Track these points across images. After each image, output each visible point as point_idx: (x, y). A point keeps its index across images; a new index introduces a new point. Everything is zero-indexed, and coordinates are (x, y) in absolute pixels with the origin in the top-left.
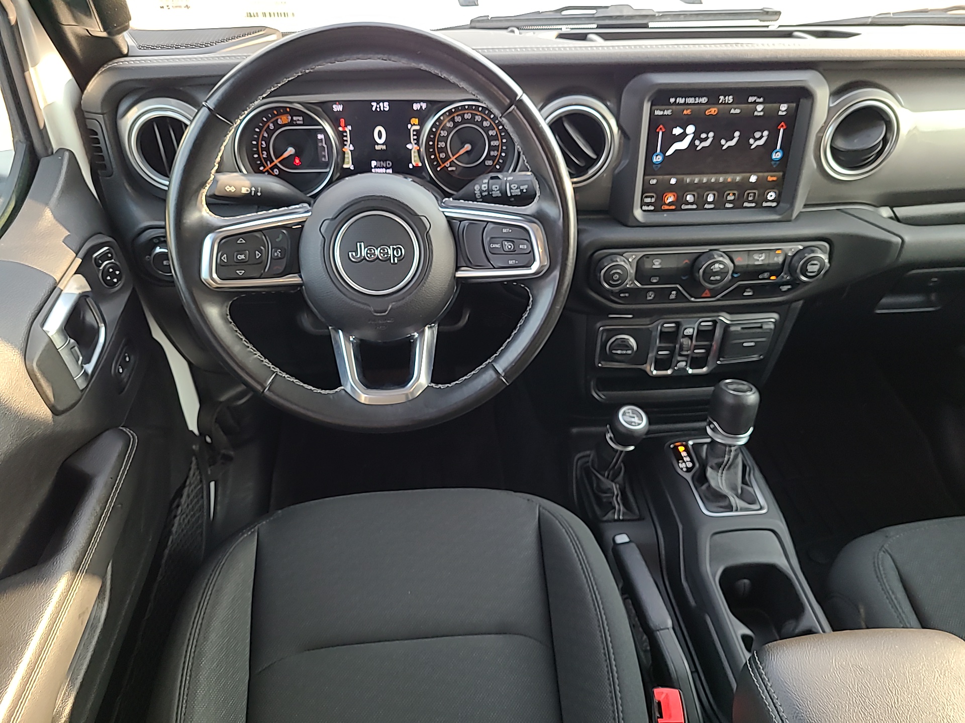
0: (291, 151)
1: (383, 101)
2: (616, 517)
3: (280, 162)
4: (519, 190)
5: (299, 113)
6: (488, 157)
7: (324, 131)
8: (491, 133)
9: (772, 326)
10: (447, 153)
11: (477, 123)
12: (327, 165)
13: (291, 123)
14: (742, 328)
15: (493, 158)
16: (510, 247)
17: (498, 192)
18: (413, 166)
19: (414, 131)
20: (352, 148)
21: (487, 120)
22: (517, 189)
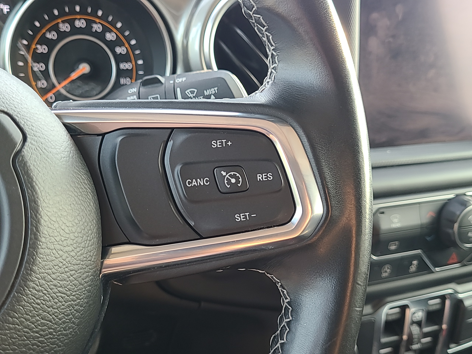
8: (119, 50)
11: (96, 35)
16: (233, 181)
21: (110, 31)
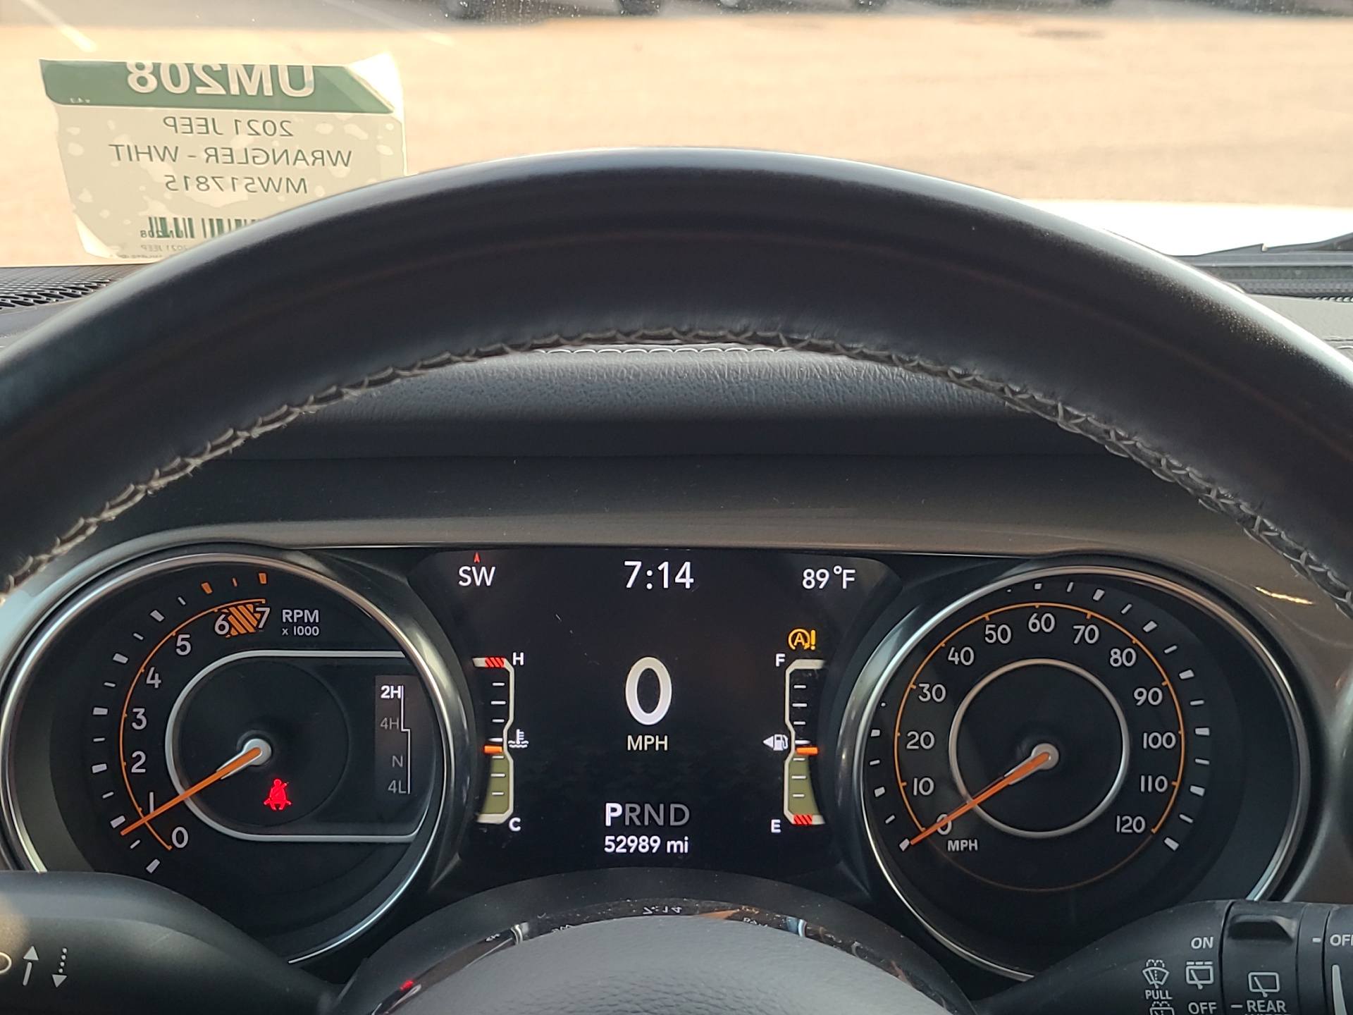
0: (255, 750)
1: (676, 556)
3: (201, 797)
5: (305, 592)
6: (1129, 800)
7: (409, 671)
8: (1142, 696)
10: (945, 781)
11: (1083, 655)
12: (403, 812)
13: (271, 635)
15: (1149, 805)
18: (785, 823)
19: (797, 675)
20: (520, 741)
21: (1123, 644)
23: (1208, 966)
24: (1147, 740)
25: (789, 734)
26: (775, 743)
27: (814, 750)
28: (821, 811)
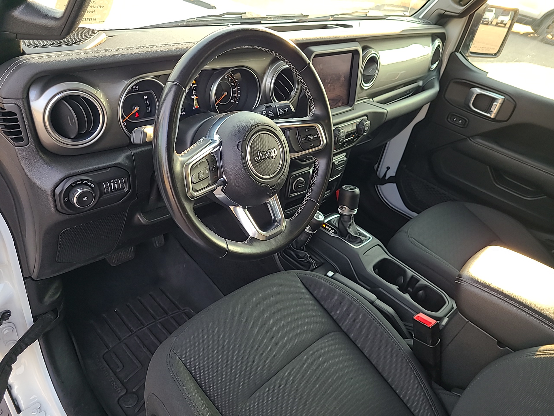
0: (137, 108)
2: (315, 267)
4: (284, 111)
6: (233, 97)
8: (232, 84)
9: (346, 158)
13: (132, 91)
14: (339, 162)
16: (310, 138)
17: (273, 114)
18: (195, 108)
19: (194, 87)
21: (230, 77)
22: (283, 111)
23: (265, 111)
24: (233, 89)
25: (194, 95)
26: (192, 97)
27: (197, 97)
28: (199, 105)
